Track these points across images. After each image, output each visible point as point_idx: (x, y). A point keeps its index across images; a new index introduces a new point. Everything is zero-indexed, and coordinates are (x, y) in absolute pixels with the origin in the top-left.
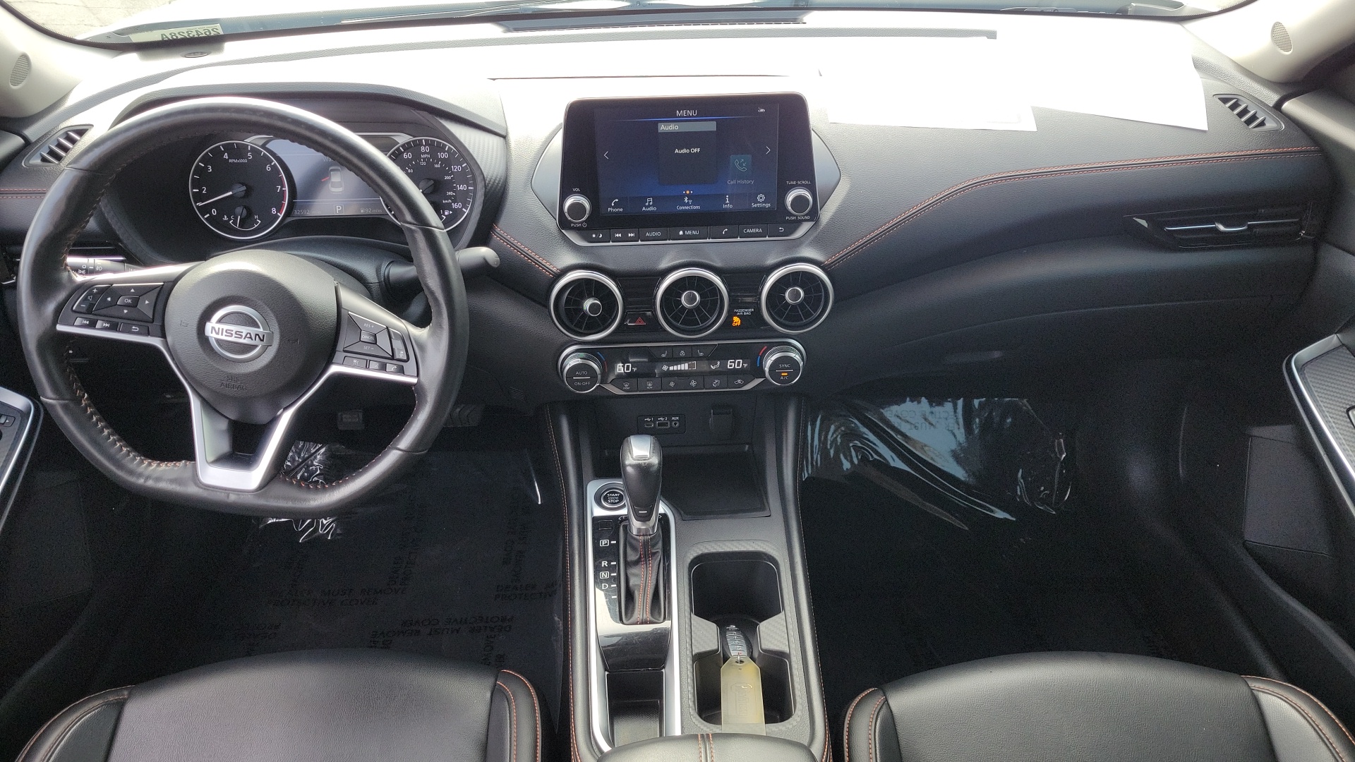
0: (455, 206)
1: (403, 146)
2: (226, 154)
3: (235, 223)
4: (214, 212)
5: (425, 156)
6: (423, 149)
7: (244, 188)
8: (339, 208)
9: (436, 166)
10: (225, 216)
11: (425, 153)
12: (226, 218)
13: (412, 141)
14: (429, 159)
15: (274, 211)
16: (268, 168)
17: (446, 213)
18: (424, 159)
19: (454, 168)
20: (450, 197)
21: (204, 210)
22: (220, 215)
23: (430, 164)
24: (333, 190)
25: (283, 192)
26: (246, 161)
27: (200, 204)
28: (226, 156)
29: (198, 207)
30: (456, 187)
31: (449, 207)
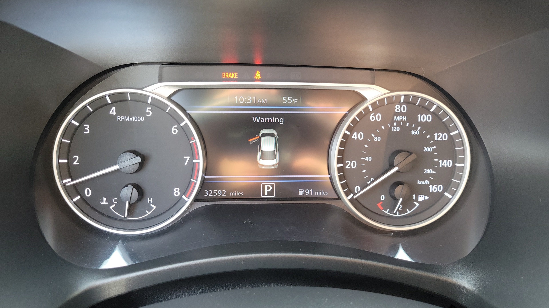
0: (433, 189)
1: (373, 105)
2: (114, 108)
3: (120, 208)
4: (88, 192)
5: (398, 118)
6: (398, 108)
7: (138, 159)
8: (268, 188)
9: (413, 133)
10: (104, 199)
11: (401, 114)
12: (104, 202)
13: (387, 98)
14: (404, 122)
15: (177, 192)
16: (174, 130)
17: (421, 198)
18: (398, 123)
19: (438, 136)
20: (427, 177)
21: (76, 190)
22: (97, 196)
23: (405, 130)
24: (262, 162)
25: (193, 167)
26: (141, 119)
27: (68, 181)
28: (113, 111)
29: (64, 185)
30: (438, 163)
31: (424, 190)
